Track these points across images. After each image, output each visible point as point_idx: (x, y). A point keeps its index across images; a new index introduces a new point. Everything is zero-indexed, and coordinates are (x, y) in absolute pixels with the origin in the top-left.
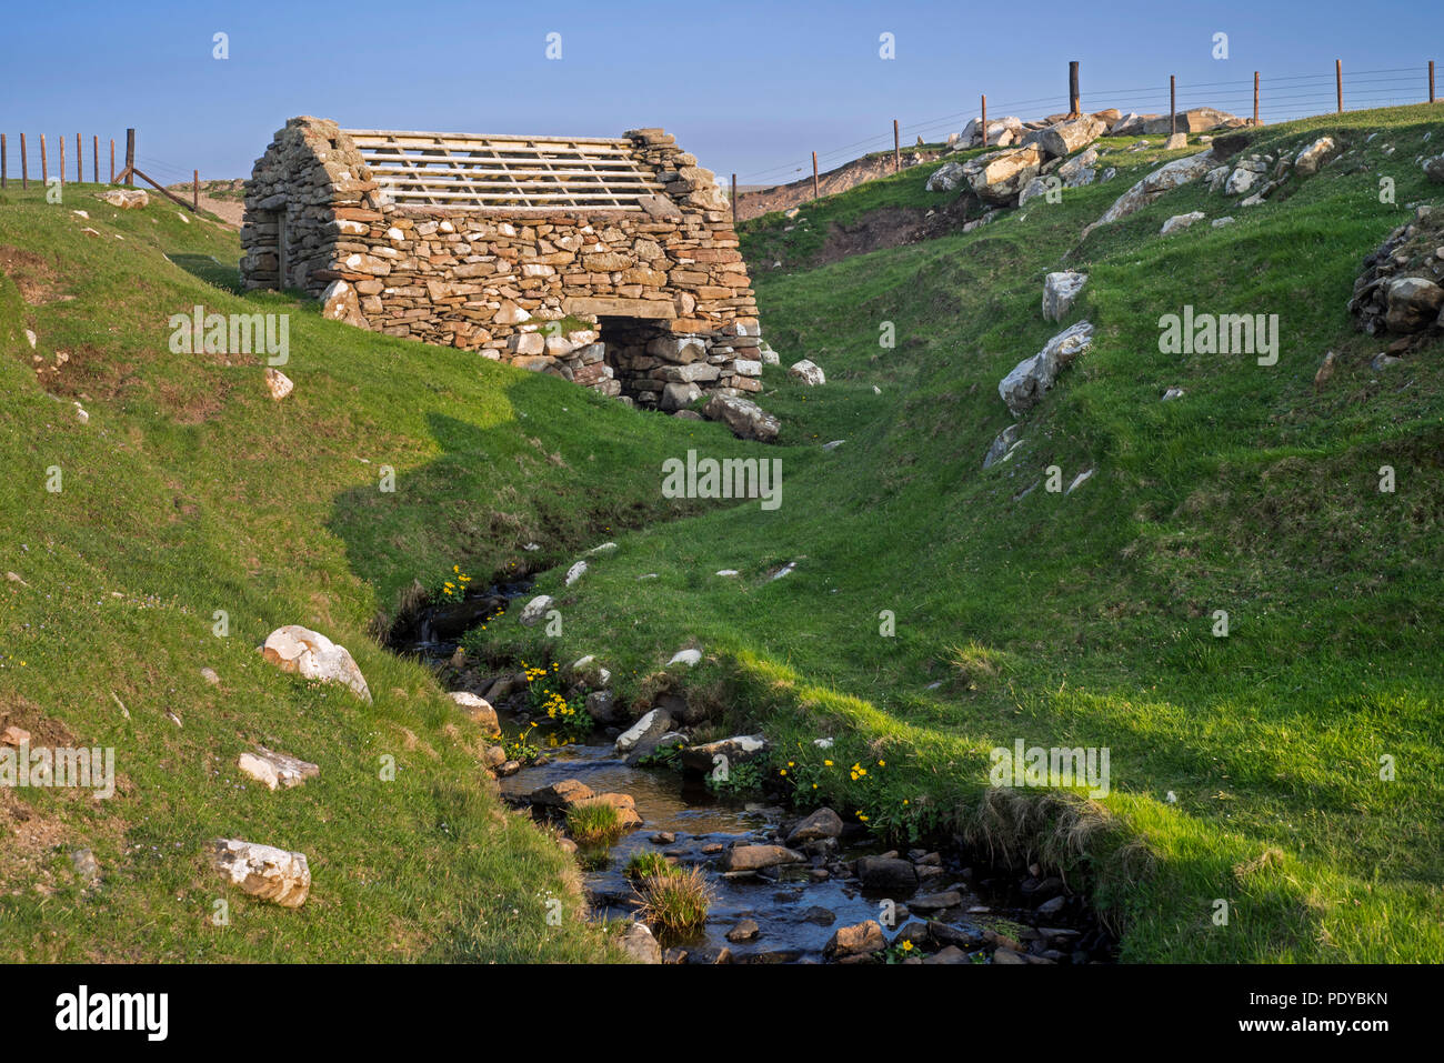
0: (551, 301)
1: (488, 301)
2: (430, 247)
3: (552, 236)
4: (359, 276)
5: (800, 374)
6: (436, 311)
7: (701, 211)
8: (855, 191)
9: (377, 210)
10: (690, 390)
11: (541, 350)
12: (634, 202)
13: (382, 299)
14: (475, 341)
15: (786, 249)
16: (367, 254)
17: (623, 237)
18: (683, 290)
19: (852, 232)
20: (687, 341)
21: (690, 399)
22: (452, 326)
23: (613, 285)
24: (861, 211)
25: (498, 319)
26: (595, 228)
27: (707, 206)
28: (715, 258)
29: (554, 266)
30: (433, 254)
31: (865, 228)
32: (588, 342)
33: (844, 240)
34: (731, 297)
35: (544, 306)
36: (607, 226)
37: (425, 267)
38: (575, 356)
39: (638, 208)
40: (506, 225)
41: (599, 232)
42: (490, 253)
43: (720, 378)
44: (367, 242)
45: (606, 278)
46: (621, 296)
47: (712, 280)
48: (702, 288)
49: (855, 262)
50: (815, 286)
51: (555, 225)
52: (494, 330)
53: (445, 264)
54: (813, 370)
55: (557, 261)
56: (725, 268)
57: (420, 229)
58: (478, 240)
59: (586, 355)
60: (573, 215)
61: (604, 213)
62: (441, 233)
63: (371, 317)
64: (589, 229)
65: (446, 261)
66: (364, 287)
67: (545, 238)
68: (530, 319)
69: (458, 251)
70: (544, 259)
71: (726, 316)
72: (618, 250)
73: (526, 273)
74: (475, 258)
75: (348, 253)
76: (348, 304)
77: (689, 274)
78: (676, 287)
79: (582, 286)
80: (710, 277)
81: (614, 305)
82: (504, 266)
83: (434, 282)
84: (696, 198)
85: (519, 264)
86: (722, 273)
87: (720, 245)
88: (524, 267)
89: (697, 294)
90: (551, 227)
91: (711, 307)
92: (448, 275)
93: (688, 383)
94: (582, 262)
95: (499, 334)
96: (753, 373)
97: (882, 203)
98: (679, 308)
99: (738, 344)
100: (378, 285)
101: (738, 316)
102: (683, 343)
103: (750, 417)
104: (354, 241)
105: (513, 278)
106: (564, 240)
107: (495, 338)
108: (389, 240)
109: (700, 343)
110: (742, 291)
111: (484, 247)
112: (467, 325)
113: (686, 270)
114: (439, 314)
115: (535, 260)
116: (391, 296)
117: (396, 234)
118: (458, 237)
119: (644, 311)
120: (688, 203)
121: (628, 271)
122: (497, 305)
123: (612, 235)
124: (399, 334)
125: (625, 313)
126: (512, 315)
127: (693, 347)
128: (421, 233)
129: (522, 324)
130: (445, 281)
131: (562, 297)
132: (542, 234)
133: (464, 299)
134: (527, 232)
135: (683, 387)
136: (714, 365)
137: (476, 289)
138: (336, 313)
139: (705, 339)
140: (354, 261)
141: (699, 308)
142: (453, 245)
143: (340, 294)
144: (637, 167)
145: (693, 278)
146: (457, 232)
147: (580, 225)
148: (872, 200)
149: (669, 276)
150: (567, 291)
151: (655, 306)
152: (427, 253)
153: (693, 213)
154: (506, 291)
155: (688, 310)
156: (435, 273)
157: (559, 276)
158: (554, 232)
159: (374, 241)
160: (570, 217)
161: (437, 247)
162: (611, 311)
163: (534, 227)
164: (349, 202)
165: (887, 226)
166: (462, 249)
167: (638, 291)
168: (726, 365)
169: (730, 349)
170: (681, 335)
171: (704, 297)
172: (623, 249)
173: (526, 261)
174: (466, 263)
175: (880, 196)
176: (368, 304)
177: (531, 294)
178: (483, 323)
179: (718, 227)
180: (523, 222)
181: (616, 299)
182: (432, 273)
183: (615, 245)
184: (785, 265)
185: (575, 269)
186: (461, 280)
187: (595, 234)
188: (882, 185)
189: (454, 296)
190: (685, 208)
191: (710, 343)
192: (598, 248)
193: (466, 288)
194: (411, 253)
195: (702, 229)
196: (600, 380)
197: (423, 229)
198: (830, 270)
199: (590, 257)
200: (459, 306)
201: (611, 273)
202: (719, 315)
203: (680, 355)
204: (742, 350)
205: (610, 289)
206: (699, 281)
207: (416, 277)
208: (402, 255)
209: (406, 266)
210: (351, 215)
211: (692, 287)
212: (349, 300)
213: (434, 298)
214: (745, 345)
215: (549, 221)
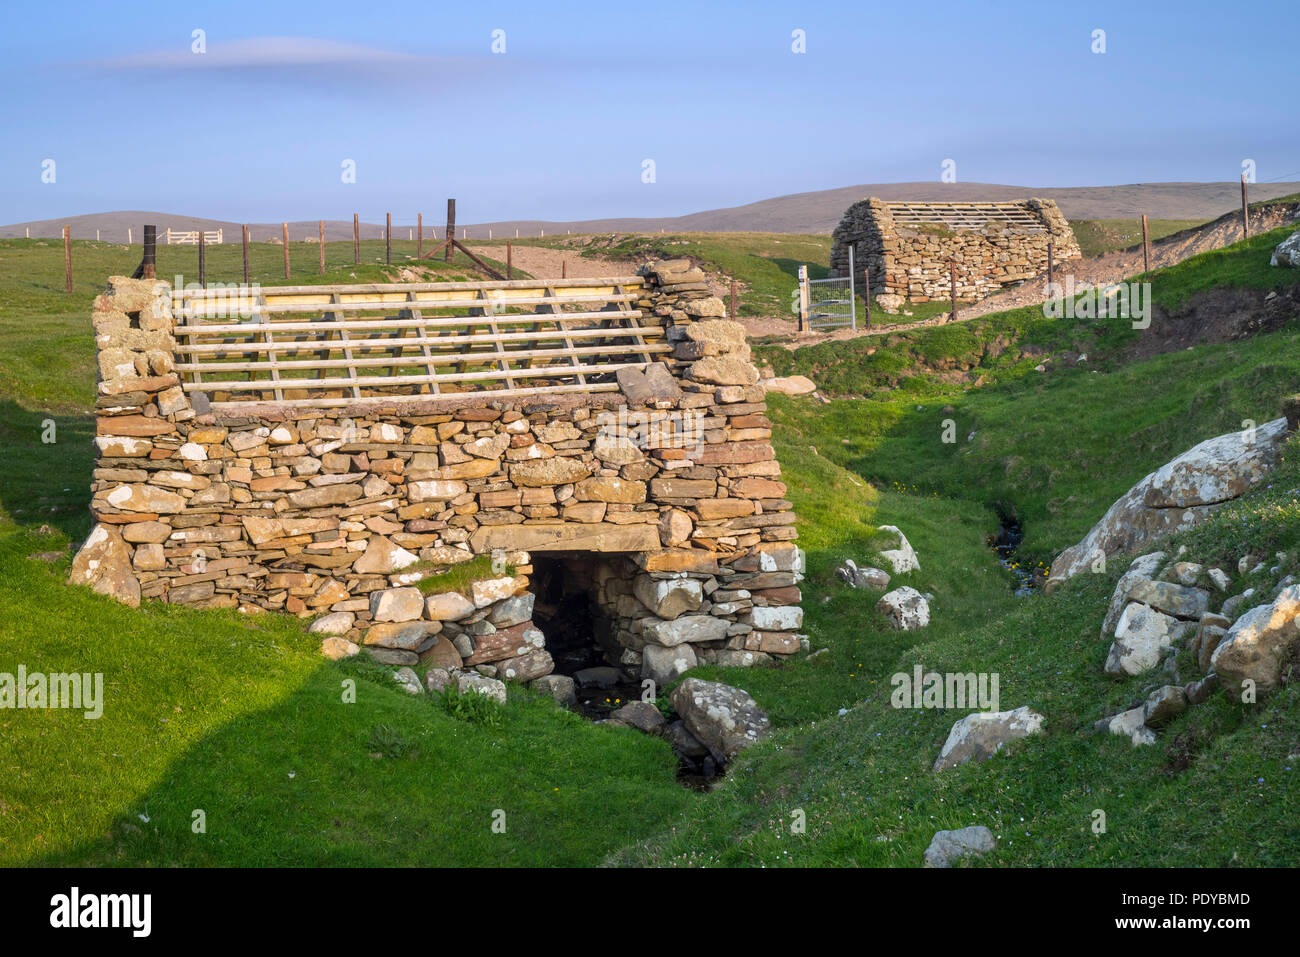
0: (452, 535)
1: (348, 540)
2: (252, 468)
3: (460, 438)
4: (129, 516)
5: (891, 611)
6: (258, 560)
7: (710, 388)
8: (1185, 265)
9: (167, 419)
10: (677, 656)
11: (418, 614)
12: (611, 377)
13: (165, 548)
14: (316, 602)
15: (1096, 337)
16: (146, 483)
17: (575, 433)
18: (674, 507)
19: (1177, 317)
20: (673, 585)
21: (674, 671)
22: (283, 581)
23: (558, 505)
24: (1190, 291)
25: (360, 567)
26: (532, 423)
27: (720, 380)
28: (729, 457)
29: (465, 480)
30: (256, 476)
31: (1192, 312)
32: (501, 595)
33: (1167, 328)
34: (754, 514)
35: (439, 543)
36: (551, 419)
37: (242, 496)
38: (477, 619)
39: (613, 386)
40: (385, 426)
41: (537, 430)
42: (354, 469)
43: (728, 639)
44: (147, 465)
45: (548, 495)
46: (570, 520)
47: (723, 490)
48: (703, 502)
49: (1159, 365)
50: (1096, 399)
51: (465, 422)
52: (352, 584)
53: (276, 491)
54: (912, 604)
55: (470, 474)
56: (741, 471)
57: (233, 443)
58: (336, 451)
59: (500, 615)
60: (496, 405)
61: (549, 400)
62: (273, 445)
63: (143, 577)
64: (520, 425)
65: (279, 485)
66: (134, 533)
67: (452, 439)
68: (413, 564)
69: (300, 469)
70: (447, 472)
71: (744, 542)
72: (565, 453)
73: (413, 496)
74: (329, 478)
75: (112, 484)
76: (106, 559)
77: (683, 483)
78: (660, 504)
79: (510, 508)
80: (718, 485)
81: (559, 534)
82: (376, 487)
83: (254, 519)
84: (700, 369)
85: (406, 481)
86: (738, 479)
87: (740, 436)
88: (411, 485)
89: (697, 512)
90: (460, 426)
91: (718, 531)
92: (281, 505)
93: (673, 647)
94: (509, 473)
95: (359, 590)
96: (784, 626)
97: (1215, 281)
98: (664, 535)
99: (759, 585)
100: (162, 528)
101: (763, 541)
102: (664, 589)
103: (719, 724)
104: (123, 466)
105: (390, 504)
106: (479, 443)
107: (354, 594)
108: (182, 461)
109: (694, 587)
110: (770, 505)
111: (344, 461)
112: (309, 577)
113: (678, 477)
114: (267, 563)
115: (431, 474)
116: (181, 544)
117: (193, 452)
118: (302, 449)
119: (606, 542)
120: (690, 377)
121: (583, 483)
122: (361, 545)
123: (556, 432)
124: (194, 596)
125: (575, 545)
126: (384, 559)
127: (682, 594)
128: (236, 448)
129: (399, 572)
130: (274, 515)
131: (473, 527)
132: (444, 436)
133: (308, 539)
134: (421, 434)
135: (665, 653)
136: (720, 617)
137: (325, 525)
138: (88, 574)
139: (704, 580)
140: (120, 496)
141: (698, 533)
142: (292, 462)
143: (97, 545)
144: (638, 321)
145: (687, 489)
146: (301, 442)
147: (505, 420)
148: (1204, 276)
149: (649, 488)
150: (482, 517)
151: (627, 534)
152: (247, 476)
153: (696, 391)
154: (377, 524)
155: (679, 536)
156: (257, 505)
157: (471, 496)
158: (464, 431)
159: (155, 465)
160: (490, 407)
161: (263, 468)
162: (551, 544)
163: (435, 426)
164: (119, 409)
165: (1218, 310)
166: (308, 466)
167: (598, 512)
168: (739, 616)
169: (744, 594)
170: (665, 575)
171: (707, 516)
172: (574, 452)
173: (414, 476)
174: (313, 487)
175: (1215, 272)
176: (142, 558)
177: (422, 525)
178: (336, 573)
179: (737, 410)
180: (413, 420)
181: (561, 526)
182: (253, 505)
183: (562, 445)
184: (1092, 359)
185: (496, 484)
186: (303, 511)
187: (530, 431)
188: (1218, 257)
189: (287, 536)
190: (686, 383)
191: (712, 586)
192: (534, 452)
193: (308, 524)
194: (219, 478)
195: (709, 415)
196: (521, 651)
197: (239, 441)
198: (1123, 377)
199: (520, 466)
200: (299, 550)
201: (557, 488)
202: (733, 541)
203: (660, 605)
204: (769, 592)
205: (554, 511)
206: (701, 492)
207: (226, 512)
208: (201, 482)
209: (209, 496)
210: (119, 429)
211: (687, 502)
212: (109, 554)
213: (256, 541)
214: (772, 585)
215: (456, 415)
